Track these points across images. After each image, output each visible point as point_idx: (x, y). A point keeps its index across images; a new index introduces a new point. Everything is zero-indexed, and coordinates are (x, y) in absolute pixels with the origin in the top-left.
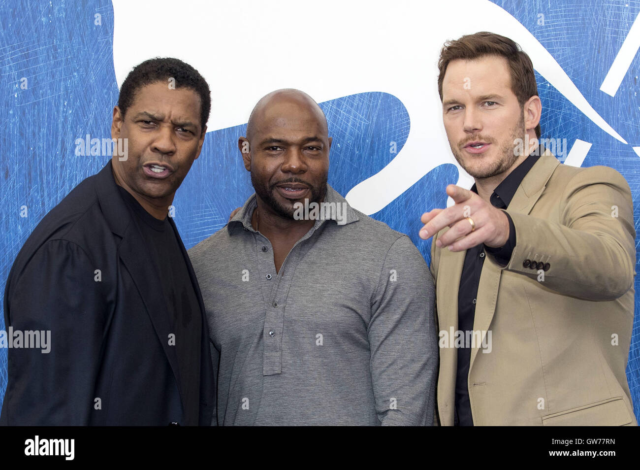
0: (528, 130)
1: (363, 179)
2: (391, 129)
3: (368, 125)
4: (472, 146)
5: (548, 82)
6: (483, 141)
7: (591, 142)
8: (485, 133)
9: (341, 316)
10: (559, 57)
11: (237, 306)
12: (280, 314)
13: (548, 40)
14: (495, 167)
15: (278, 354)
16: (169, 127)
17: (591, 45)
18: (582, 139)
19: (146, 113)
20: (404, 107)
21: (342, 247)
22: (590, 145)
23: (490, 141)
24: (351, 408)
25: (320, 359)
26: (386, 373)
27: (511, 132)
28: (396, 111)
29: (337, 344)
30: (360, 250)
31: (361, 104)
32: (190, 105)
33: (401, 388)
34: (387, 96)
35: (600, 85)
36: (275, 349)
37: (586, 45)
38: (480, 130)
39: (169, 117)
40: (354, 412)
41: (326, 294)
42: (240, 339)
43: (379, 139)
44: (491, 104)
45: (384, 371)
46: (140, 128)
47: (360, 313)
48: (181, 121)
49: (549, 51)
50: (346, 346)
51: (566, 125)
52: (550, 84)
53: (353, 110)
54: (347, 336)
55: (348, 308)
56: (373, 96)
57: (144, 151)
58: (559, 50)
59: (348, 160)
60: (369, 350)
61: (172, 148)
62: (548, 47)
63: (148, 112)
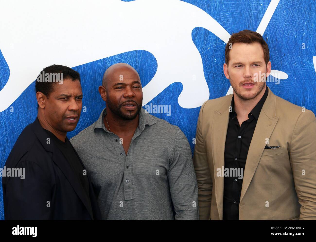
2: (148, 67)
3: (137, 66)
4: (246, 85)
5: (224, 42)
6: (252, 83)
10: (229, 30)
11: (108, 168)
12: (130, 172)
13: (223, 22)
15: (131, 190)
16: (74, 99)
17: (245, 24)
20: (154, 57)
21: (153, 137)
28: (150, 59)
31: (132, 56)
33: (189, 199)
34: (145, 52)
36: (130, 188)
37: (242, 24)
38: (252, 77)
39: (74, 95)
41: (151, 161)
42: (111, 184)
43: (143, 72)
44: (257, 65)
45: (180, 192)
49: (224, 28)
52: (225, 43)
53: (128, 59)
56: (137, 52)
57: (65, 112)
58: (229, 27)
62: (224, 26)
63: (64, 94)
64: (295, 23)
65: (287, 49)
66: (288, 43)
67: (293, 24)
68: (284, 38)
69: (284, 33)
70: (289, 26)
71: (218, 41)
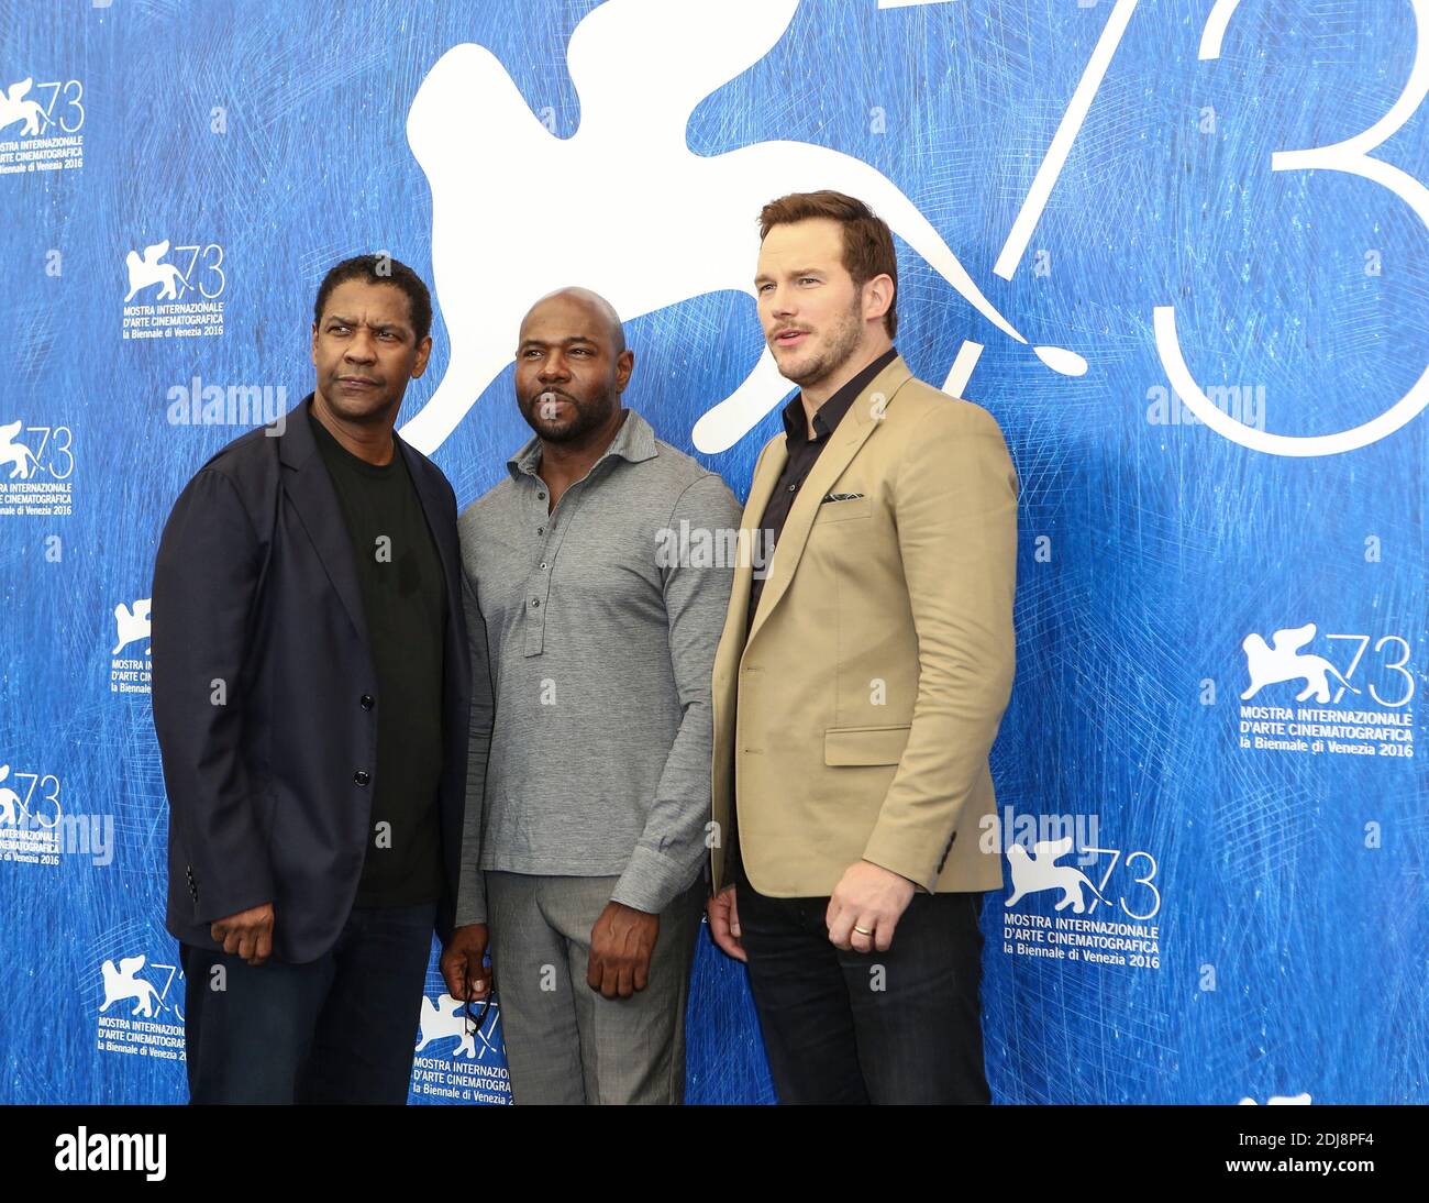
0: (869, 320)
1: (713, 405)
2: (744, 338)
3: (719, 334)
4: (783, 337)
6: (797, 328)
7: (983, 343)
8: (799, 319)
9: (617, 581)
12: (546, 578)
14: (811, 365)
15: (540, 629)
16: (365, 332)
17: (983, 212)
18: (971, 340)
19: (335, 318)
22: (981, 347)
23: (807, 331)
24: (633, 699)
25: (590, 636)
26: (686, 655)
27: (838, 319)
29: (611, 615)
30: (648, 495)
31: (711, 306)
32: (389, 304)
35: (993, 266)
36: (537, 623)
37: (977, 211)
38: (794, 315)
39: (364, 321)
40: (639, 705)
41: (598, 551)
42: (504, 611)
43: (731, 352)
44: (809, 281)
45: (684, 652)
46: (333, 338)
47: (644, 576)
48: (380, 323)
50: (626, 618)
51: (952, 322)
53: (702, 315)
54: (625, 605)
55: (625, 569)
57: (337, 364)
59: (695, 381)
60: (666, 624)
61: (372, 356)
62: (931, 218)
63: (337, 315)
64: (1111, 208)
65: (1089, 284)
66: (1090, 267)
67: (1104, 211)
68: (1080, 252)
69: (1080, 237)
70: (1094, 217)
71: (914, 262)
